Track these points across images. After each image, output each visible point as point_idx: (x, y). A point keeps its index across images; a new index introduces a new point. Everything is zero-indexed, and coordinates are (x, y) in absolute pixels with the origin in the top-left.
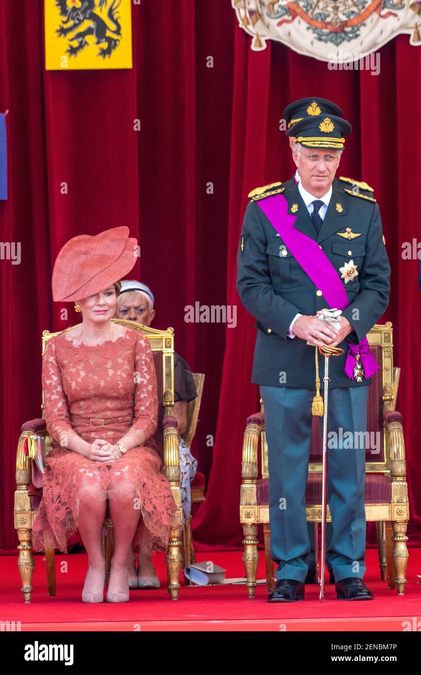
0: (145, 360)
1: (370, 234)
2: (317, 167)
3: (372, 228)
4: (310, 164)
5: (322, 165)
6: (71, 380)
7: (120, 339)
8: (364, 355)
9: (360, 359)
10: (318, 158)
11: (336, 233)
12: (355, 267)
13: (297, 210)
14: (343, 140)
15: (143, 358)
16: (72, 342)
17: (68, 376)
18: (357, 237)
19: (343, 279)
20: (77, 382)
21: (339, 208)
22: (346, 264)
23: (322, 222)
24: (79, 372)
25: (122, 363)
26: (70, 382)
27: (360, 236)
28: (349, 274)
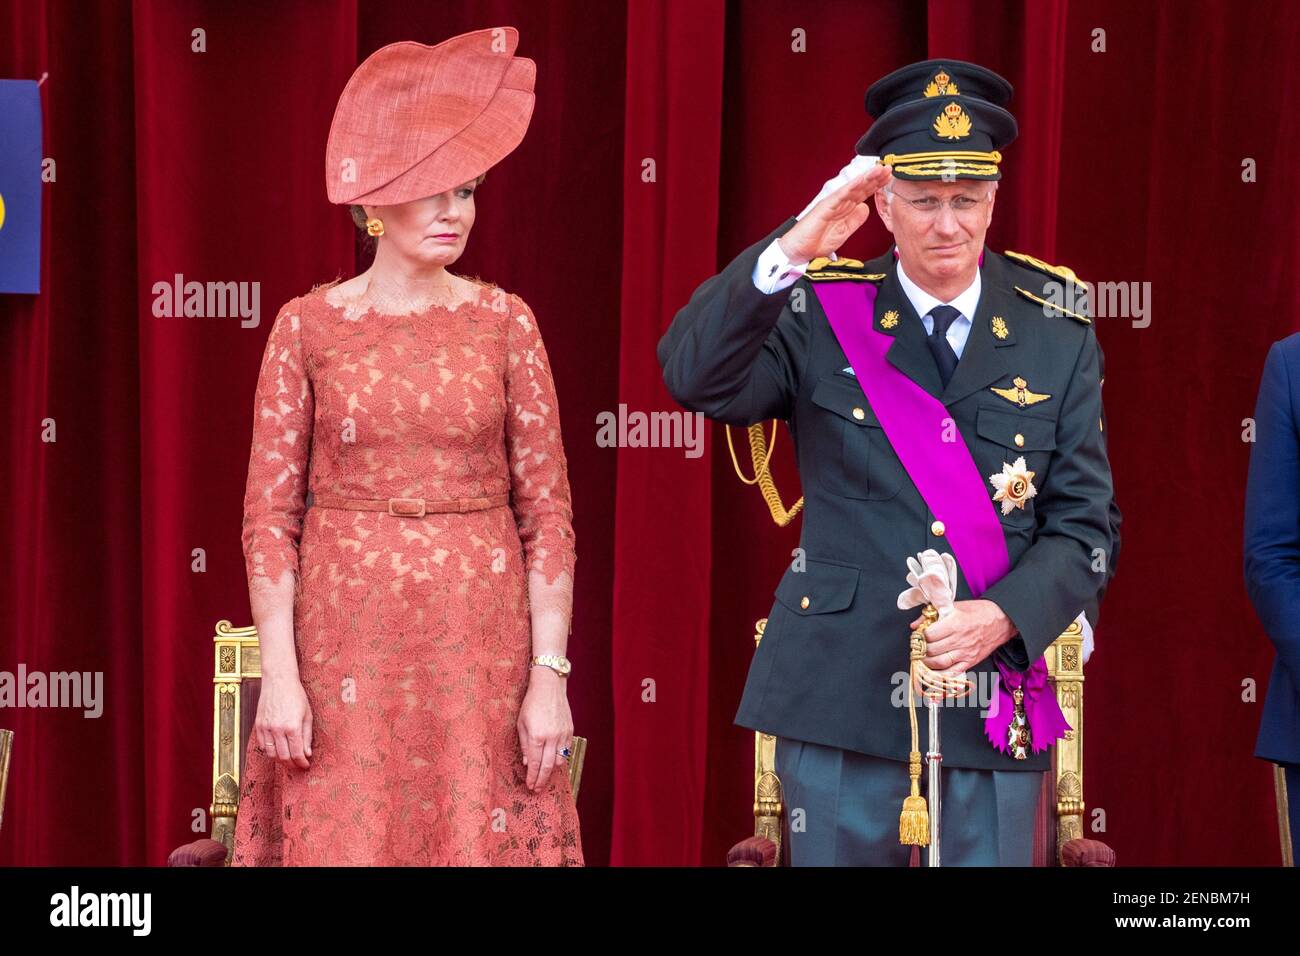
0: (533, 366)
1: (1070, 398)
2: (936, 226)
3: (1077, 388)
4: (920, 218)
5: (949, 220)
6: (345, 392)
7: (466, 305)
8: (1033, 694)
9: (1022, 704)
10: (937, 203)
11: (988, 387)
12: (1029, 475)
13: (896, 322)
14: (997, 157)
15: (529, 361)
16: (342, 310)
17: (337, 384)
18: (1040, 402)
19: (998, 504)
20: (361, 395)
21: (1000, 329)
22: (1006, 466)
23: (956, 361)
24: (368, 372)
25: (473, 358)
26: (345, 395)
27: (1049, 399)
28: (1013, 491)
